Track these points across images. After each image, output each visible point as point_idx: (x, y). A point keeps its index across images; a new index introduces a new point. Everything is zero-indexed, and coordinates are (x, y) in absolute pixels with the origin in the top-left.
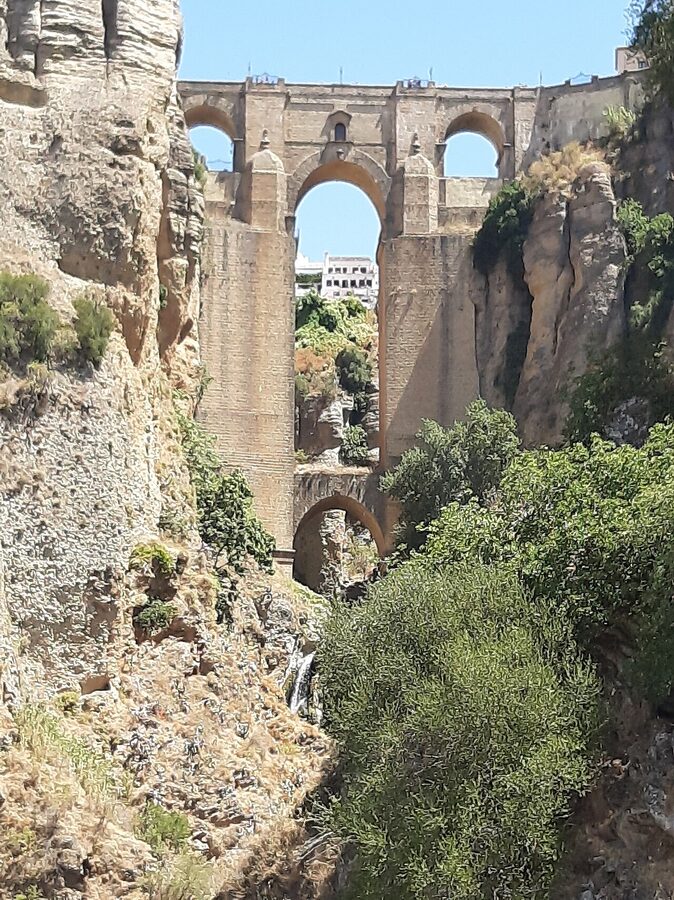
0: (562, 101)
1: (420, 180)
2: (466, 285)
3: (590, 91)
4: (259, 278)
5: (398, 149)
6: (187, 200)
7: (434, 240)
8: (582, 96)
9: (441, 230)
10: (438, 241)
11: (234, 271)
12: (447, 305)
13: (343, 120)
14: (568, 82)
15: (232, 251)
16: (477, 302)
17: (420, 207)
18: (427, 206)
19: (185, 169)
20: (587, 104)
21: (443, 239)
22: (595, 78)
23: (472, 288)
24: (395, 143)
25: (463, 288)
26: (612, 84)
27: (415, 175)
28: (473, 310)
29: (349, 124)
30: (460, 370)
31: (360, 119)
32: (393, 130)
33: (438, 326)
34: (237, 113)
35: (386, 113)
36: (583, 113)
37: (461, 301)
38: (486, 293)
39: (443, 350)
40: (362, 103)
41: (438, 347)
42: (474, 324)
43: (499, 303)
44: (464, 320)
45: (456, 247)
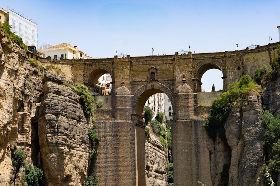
0: (245, 57)
1: (185, 95)
2: (205, 142)
3: (256, 52)
4: (120, 142)
5: (177, 82)
6: (56, 127)
7: (191, 122)
8: (253, 55)
9: (195, 118)
10: (193, 123)
11: (109, 139)
12: (198, 151)
13: (154, 71)
14: (247, 48)
15: (108, 131)
16: (210, 150)
17: (185, 108)
18: (188, 107)
19: (55, 113)
20: (255, 58)
21: (195, 122)
22: (258, 46)
23: (208, 144)
24: (175, 80)
25: (204, 144)
26: (264, 49)
27: (183, 93)
28: (209, 153)
29: (156, 72)
30: (205, 180)
31: (160, 70)
32: (174, 74)
33: (194, 161)
34: (112, 70)
35: (171, 67)
36: (254, 62)
37: (203, 149)
38: (214, 145)
39: (197, 171)
40: (161, 63)
41: (194, 170)
42: (209, 160)
43: (219, 151)
44: (205, 158)
45: (200, 125)
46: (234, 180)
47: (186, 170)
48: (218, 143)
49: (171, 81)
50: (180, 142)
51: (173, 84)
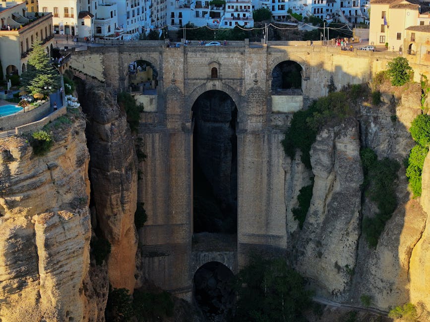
2: (281, 161)
5: (246, 83)
7: (264, 136)
8: (347, 58)
12: (270, 171)
13: (217, 66)
15: (157, 145)
16: (286, 169)
18: (260, 116)
21: (269, 135)
23: (284, 163)
24: (244, 79)
25: (279, 162)
28: (284, 174)
29: (219, 69)
30: (276, 203)
31: (225, 65)
32: (243, 71)
33: (265, 180)
34: (158, 63)
35: (239, 62)
36: (348, 68)
37: (278, 169)
38: (291, 166)
39: (268, 193)
40: (226, 56)
41: (265, 191)
42: (284, 181)
43: (298, 173)
44: (279, 178)
45: (276, 140)
46: (318, 216)
47: (254, 191)
48: (298, 164)
49: (238, 81)
50: (249, 159)
51: (241, 84)
